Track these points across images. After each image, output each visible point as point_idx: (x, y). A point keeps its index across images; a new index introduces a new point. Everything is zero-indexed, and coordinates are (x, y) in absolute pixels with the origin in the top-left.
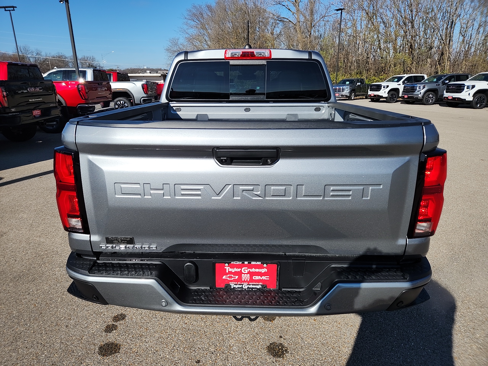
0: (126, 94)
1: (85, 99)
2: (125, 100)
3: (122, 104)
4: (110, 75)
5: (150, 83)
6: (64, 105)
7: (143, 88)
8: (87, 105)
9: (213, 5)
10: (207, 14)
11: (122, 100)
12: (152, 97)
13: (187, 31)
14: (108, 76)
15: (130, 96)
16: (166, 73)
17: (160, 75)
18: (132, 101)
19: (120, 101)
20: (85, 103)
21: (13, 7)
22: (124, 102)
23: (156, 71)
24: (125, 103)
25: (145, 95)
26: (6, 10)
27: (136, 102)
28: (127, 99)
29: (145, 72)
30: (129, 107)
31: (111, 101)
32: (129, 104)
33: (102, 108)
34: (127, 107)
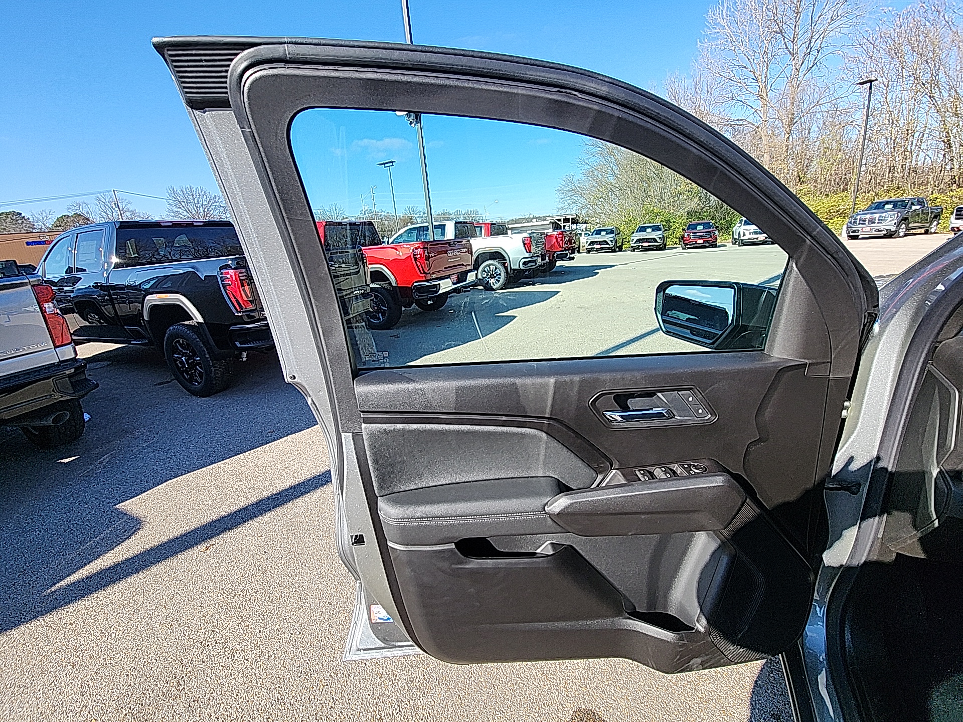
0: (497, 256)
1: (425, 273)
2: (497, 264)
3: (492, 271)
4: (482, 228)
5: (535, 235)
6: (394, 284)
7: (524, 244)
8: (427, 284)
11: (492, 265)
12: (538, 256)
13: (587, 161)
15: (503, 257)
16: (557, 220)
17: (548, 222)
18: (506, 265)
19: (489, 265)
20: (424, 279)
21: (392, 162)
22: (494, 267)
23: (544, 218)
24: (496, 268)
25: (527, 255)
26: (385, 167)
27: (512, 268)
28: (499, 263)
29: (532, 221)
30: (503, 274)
31: (470, 271)
32: (502, 270)
33: (454, 284)
34: (500, 274)
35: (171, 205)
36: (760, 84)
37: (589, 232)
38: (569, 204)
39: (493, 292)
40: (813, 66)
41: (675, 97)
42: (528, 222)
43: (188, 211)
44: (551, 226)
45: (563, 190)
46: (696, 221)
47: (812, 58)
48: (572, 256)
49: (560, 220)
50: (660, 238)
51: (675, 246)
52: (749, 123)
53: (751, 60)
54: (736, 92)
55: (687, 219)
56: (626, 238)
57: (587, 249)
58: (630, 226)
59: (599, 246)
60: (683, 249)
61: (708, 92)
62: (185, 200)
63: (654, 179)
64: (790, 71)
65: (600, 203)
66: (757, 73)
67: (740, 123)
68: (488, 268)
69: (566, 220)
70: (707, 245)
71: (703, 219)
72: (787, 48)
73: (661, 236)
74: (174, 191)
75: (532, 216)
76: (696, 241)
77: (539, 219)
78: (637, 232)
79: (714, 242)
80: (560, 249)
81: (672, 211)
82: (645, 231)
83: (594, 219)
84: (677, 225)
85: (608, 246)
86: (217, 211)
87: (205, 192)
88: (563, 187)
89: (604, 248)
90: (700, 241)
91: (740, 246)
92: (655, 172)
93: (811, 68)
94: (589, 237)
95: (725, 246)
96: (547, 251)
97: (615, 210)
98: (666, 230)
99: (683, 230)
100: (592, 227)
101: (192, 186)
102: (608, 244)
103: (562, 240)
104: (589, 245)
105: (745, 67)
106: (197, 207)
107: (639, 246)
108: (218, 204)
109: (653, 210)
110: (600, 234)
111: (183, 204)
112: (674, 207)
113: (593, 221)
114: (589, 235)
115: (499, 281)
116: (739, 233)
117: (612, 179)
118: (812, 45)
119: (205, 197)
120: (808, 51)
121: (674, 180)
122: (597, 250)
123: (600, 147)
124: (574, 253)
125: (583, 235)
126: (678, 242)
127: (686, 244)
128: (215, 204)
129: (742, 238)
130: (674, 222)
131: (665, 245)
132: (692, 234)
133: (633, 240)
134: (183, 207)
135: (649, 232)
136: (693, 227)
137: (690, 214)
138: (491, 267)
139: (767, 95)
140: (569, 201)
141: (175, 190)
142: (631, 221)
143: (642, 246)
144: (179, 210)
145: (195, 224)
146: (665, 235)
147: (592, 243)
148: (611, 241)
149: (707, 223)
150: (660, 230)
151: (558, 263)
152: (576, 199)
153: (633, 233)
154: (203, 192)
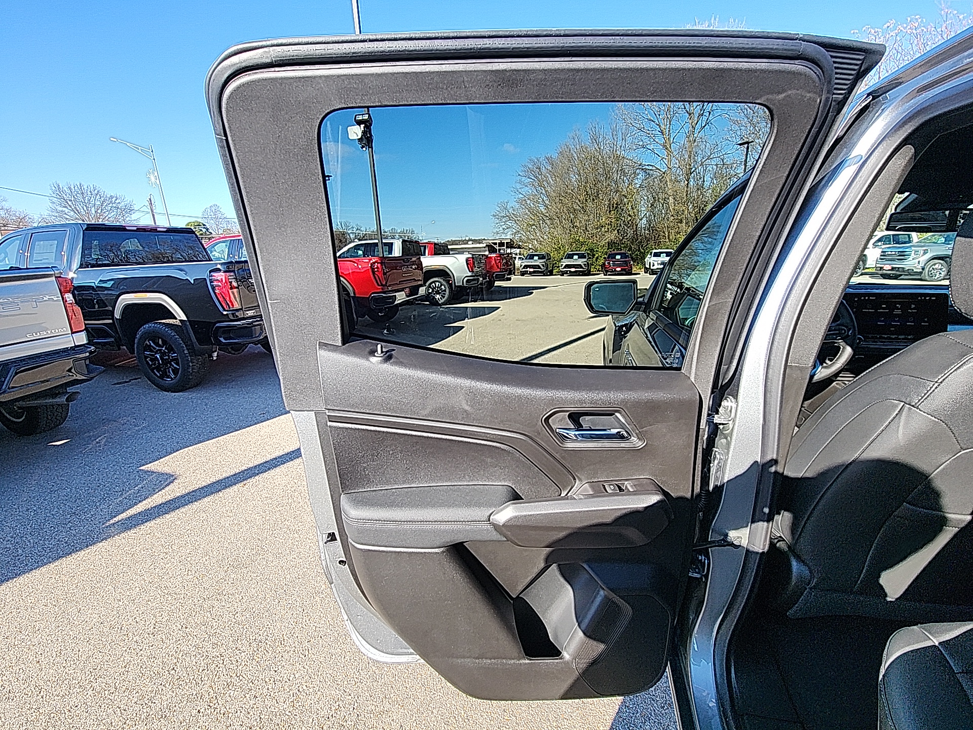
0: (443, 273)
1: (382, 285)
2: (442, 281)
3: (438, 288)
4: (425, 247)
5: (475, 256)
6: (352, 294)
7: (467, 264)
8: (384, 295)
9: (555, 156)
10: (546, 168)
11: (437, 281)
12: (479, 275)
13: (520, 190)
14: (422, 249)
15: (448, 275)
16: (493, 243)
17: (484, 245)
18: (451, 282)
19: (434, 282)
20: (381, 290)
23: (480, 241)
24: (441, 285)
25: (470, 274)
27: (456, 284)
28: (444, 280)
29: (467, 243)
30: (447, 290)
31: (421, 286)
32: (447, 287)
33: (407, 296)
34: (445, 291)
35: (54, 203)
36: (665, 136)
37: (522, 256)
38: (503, 229)
39: (439, 307)
40: (705, 125)
41: (596, 141)
42: (464, 244)
43: (77, 212)
44: (487, 249)
45: (498, 215)
46: (616, 251)
47: (705, 118)
48: (509, 277)
49: (495, 244)
50: (585, 265)
51: (598, 272)
52: (657, 169)
53: (658, 116)
54: (647, 141)
55: (608, 249)
56: (556, 263)
57: (521, 271)
58: (560, 253)
59: (532, 270)
60: (605, 275)
61: (623, 139)
62: (73, 199)
63: (580, 211)
64: (688, 128)
65: (532, 230)
66: (663, 127)
67: (651, 168)
68: (433, 284)
69: (501, 244)
70: (624, 272)
71: (621, 250)
72: (685, 108)
73: (586, 263)
74: (59, 188)
75: (467, 239)
76: (615, 269)
77: (475, 241)
78: (565, 258)
79: (629, 270)
80: (499, 270)
81: (595, 241)
82: (572, 258)
83: (527, 244)
84: (600, 254)
85: (540, 270)
86: (113, 214)
87: (98, 191)
88: (498, 213)
89: (537, 271)
90: (618, 269)
91: (650, 274)
92: (581, 205)
93: (704, 127)
94: (523, 261)
95: (639, 274)
96: (487, 271)
97: (545, 237)
98: (590, 258)
99: (604, 258)
100: (525, 252)
101: (83, 183)
102: (540, 268)
103: (500, 262)
104: (524, 268)
105: (653, 121)
106: (87, 208)
107: (567, 271)
108: (114, 205)
109: (579, 240)
110: (533, 259)
111: (70, 203)
112: (596, 237)
113: (526, 246)
114: (523, 259)
115: (444, 297)
116: (650, 263)
117: (542, 209)
118: (704, 107)
119: (98, 197)
120: (702, 112)
121: (597, 213)
122: (531, 273)
123: (531, 178)
124: (511, 274)
125: (517, 259)
126: (600, 269)
127: (607, 271)
128: (111, 205)
129: (652, 268)
130: (597, 251)
131: (590, 271)
132: (611, 262)
133: (562, 265)
134: (70, 206)
135: (576, 259)
136: (612, 256)
137: (611, 244)
138: (437, 283)
139: (670, 147)
140: (504, 227)
141: (61, 187)
142: (560, 248)
143: (570, 271)
144: (64, 209)
145: (158, 229)
146: (590, 262)
147: (526, 267)
148: (543, 265)
149: (623, 253)
150: (585, 257)
151: (497, 283)
152: (510, 224)
153: (562, 259)
154: (96, 191)
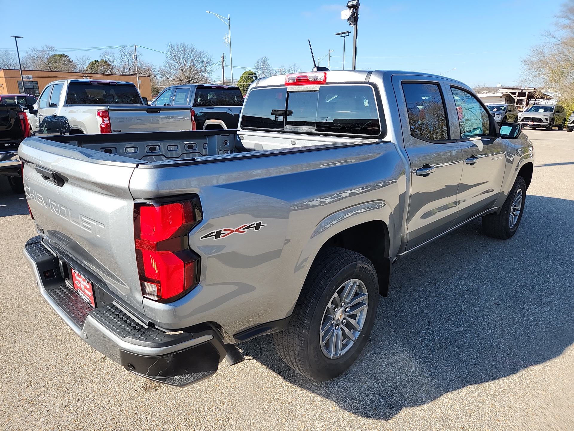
16: (511, 93)
21: (348, 33)
26: (341, 37)
43: (180, 64)
44: (504, 99)
49: (514, 93)
59: (531, 123)
62: (178, 55)
69: (521, 94)
89: (538, 125)
101: (185, 43)
102: (543, 121)
104: (522, 121)
110: (537, 111)
119: (193, 53)
128: (199, 59)
133: (571, 119)
134: (177, 60)
141: (173, 46)
144: (173, 62)
154: (192, 48)
